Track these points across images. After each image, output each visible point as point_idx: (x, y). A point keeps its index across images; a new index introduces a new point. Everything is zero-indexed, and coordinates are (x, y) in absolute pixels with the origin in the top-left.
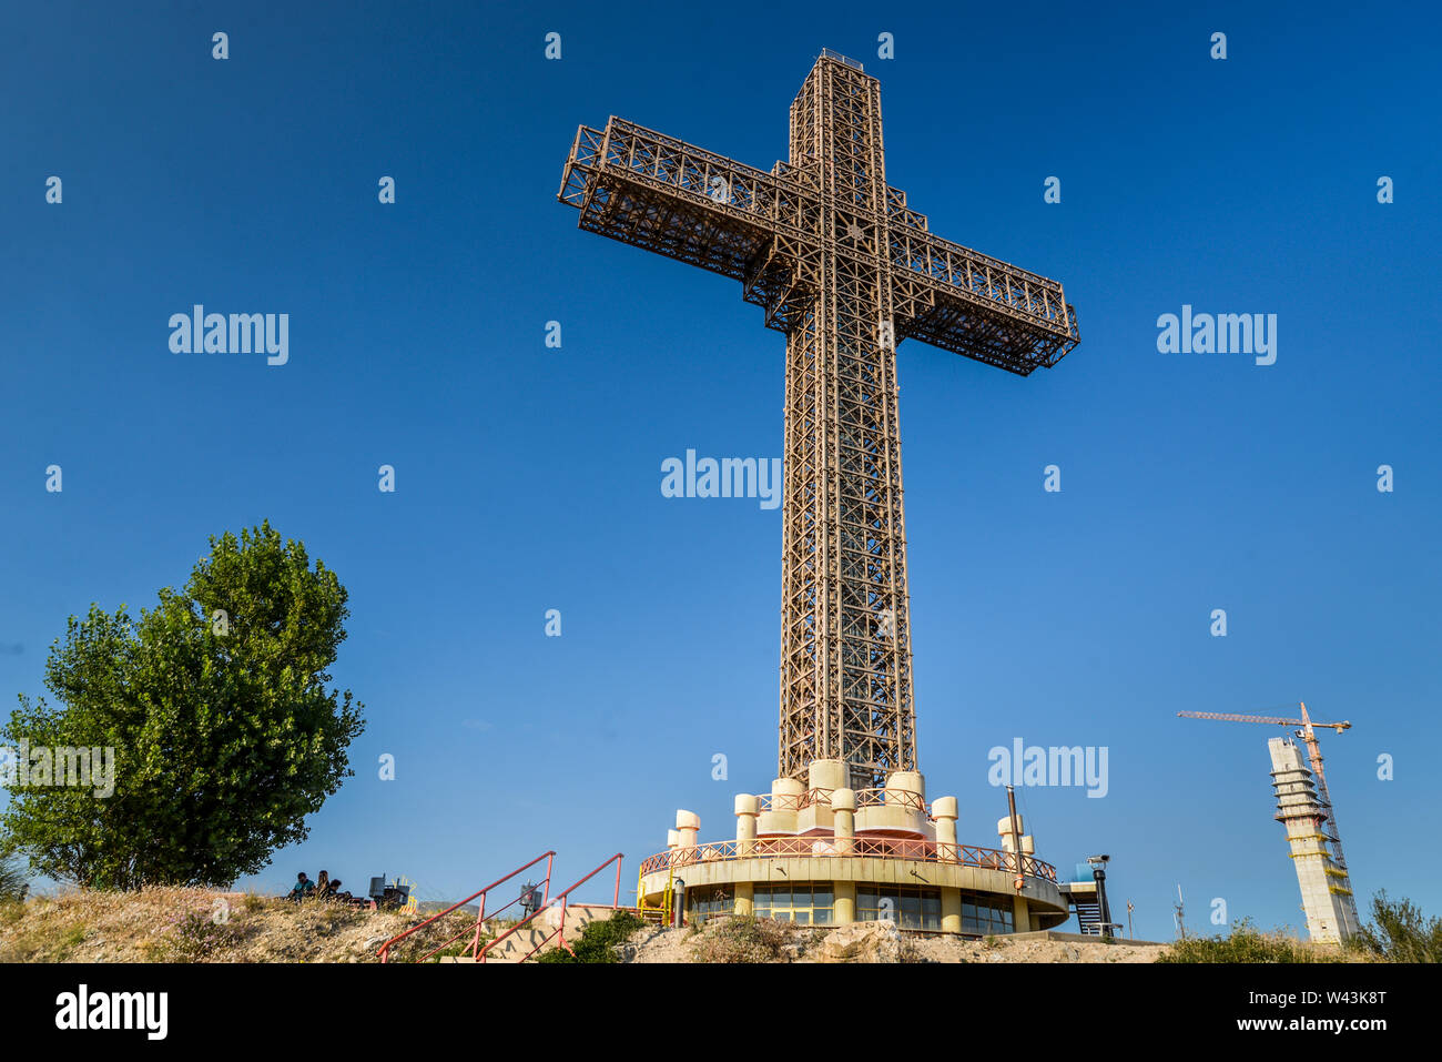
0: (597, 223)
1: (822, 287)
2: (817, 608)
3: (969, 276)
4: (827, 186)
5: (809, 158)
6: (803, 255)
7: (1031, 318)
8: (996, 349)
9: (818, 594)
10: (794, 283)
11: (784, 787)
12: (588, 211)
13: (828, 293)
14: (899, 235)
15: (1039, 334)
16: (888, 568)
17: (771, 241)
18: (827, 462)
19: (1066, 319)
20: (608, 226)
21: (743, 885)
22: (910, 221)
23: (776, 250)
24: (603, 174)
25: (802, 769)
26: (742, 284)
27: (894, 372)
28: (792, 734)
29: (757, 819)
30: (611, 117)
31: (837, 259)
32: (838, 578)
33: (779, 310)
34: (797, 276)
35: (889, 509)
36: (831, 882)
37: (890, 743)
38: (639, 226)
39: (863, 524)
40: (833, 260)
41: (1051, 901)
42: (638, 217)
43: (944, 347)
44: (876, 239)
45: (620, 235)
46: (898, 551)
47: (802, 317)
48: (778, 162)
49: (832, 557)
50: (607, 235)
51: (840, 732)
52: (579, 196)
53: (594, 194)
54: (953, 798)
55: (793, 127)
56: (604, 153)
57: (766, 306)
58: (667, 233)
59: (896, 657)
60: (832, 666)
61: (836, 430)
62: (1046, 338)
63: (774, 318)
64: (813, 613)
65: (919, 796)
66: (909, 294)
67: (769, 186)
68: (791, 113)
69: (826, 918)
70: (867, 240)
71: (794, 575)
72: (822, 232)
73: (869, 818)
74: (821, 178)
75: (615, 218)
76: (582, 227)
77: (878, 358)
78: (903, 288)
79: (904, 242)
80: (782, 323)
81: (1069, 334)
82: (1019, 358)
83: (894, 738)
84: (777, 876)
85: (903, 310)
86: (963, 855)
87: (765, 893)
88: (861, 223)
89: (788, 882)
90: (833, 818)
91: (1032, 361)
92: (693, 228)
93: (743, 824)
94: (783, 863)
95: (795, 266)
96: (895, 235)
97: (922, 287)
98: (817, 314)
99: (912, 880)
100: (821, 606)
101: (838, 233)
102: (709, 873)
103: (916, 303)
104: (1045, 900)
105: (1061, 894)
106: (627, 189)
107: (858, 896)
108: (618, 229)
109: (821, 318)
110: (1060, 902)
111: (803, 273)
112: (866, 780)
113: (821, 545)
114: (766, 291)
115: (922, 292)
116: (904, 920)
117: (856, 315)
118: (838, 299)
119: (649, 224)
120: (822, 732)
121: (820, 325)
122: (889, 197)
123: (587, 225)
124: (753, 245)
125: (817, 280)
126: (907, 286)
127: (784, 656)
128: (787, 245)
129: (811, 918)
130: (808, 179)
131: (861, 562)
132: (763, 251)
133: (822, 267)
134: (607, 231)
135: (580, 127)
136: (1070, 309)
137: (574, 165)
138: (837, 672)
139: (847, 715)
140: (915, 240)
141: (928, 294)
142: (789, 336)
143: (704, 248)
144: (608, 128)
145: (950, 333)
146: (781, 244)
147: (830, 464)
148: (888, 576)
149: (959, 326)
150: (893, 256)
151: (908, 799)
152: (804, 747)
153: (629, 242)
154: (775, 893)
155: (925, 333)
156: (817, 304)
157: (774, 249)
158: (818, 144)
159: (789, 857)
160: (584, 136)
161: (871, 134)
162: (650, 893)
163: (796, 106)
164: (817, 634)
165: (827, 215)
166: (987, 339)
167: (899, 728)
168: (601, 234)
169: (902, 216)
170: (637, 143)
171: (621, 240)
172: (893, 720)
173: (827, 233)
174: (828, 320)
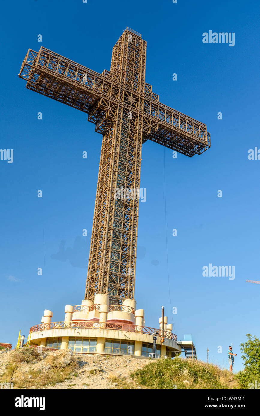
0: (34, 87)
1: (117, 119)
2: (103, 239)
3: (172, 119)
4: (122, 81)
5: (117, 70)
6: (111, 106)
7: (194, 137)
8: (181, 146)
9: (104, 233)
10: (106, 117)
11: (86, 303)
12: (30, 82)
13: (119, 121)
14: (148, 102)
15: (197, 143)
16: (131, 225)
17: (99, 100)
18: (112, 185)
19: (206, 138)
20: (37, 88)
21: (65, 337)
22: (153, 97)
23: (101, 104)
24: (36, 69)
25: (93, 297)
26: (88, 115)
27: (140, 153)
28: (91, 284)
29: (72, 314)
30: (41, 47)
31: (123, 109)
32: (112, 228)
33: (101, 126)
34: (108, 114)
35: (133, 204)
36: (97, 338)
37: (126, 289)
38: (50, 90)
39: (123, 209)
40: (122, 110)
41: (174, 347)
42: (49, 86)
43: (162, 144)
44: (139, 103)
45: (42, 92)
46: (135, 220)
47: (109, 130)
48: (105, 70)
49: (111, 220)
50: (37, 92)
51: (107, 284)
52: (27, 76)
53: (33, 76)
54: (143, 310)
55: (113, 55)
56: (37, 61)
57: (96, 124)
58: (60, 93)
59: (130, 258)
60: (107, 260)
61: (117, 173)
62: (199, 145)
63: (99, 129)
64: (102, 240)
65: (132, 308)
66: (149, 125)
67: (101, 79)
68: (113, 50)
69: (93, 350)
70: (135, 103)
71: (97, 226)
72: (119, 99)
73: (114, 315)
74: (121, 77)
75: (40, 85)
76: (27, 87)
77: (135, 147)
78: (147, 122)
79: (149, 104)
80: (102, 131)
81: (207, 144)
82: (189, 150)
83: (127, 287)
84: (77, 335)
85: (147, 131)
86: (144, 330)
87: (73, 341)
88: (134, 96)
89: (81, 337)
90: (100, 315)
91: (193, 152)
92: (70, 92)
93: (68, 316)
94: (79, 330)
95: (107, 110)
96: (147, 102)
97: (154, 122)
98: (114, 129)
99: (124, 338)
100: (105, 238)
101: (125, 99)
102: (53, 333)
103: (151, 128)
104: (171, 347)
105: (178, 345)
106: (45, 75)
107: (106, 343)
108: (42, 90)
109: (116, 131)
110: (178, 348)
111: (110, 113)
112: (116, 302)
113: (107, 215)
114: (97, 118)
115: (154, 124)
116: (121, 352)
117: (129, 131)
118: (122, 124)
119: (53, 89)
120: (100, 284)
121: (114, 133)
122: (146, 87)
123: (30, 87)
124: (93, 101)
125: (115, 116)
126: (149, 121)
127: (91, 255)
128: (105, 102)
129: (88, 350)
130: (116, 78)
131: (121, 223)
132: (96, 103)
133: (118, 112)
134: (37, 90)
135: (29, 49)
136: (208, 134)
137: (25, 64)
138: (108, 262)
139: (111, 278)
140: (154, 104)
141: (156, 125)
142: (104, 136)
143: (74, 100)
144: (40, 51)
145: (164, 139)
146: (103, 102)
147: (113, 186)
148: (130, 229)
149: (168, 137)
150: (144, 110)
151: (128, 309)
152: (94, 289)
153: (45, 95)
154: (76, 341)
155: (155, 138)
156: (114, 125)
157: (100, 103)
158: (121, 65)
159: (82, 328)
160: (30, 54)
161: (141, 62)
162: (32, 339)
163: (115, 48)
164: (102, 248)
165: (121, 92)
166: (178, 143)
167: (129, 284)
168: (34, 91)
169: (150, 95)
170: (51, 58)
171: (42, 94)
172: (127, 280)
173: (121, 99)
174: (118, 132)
